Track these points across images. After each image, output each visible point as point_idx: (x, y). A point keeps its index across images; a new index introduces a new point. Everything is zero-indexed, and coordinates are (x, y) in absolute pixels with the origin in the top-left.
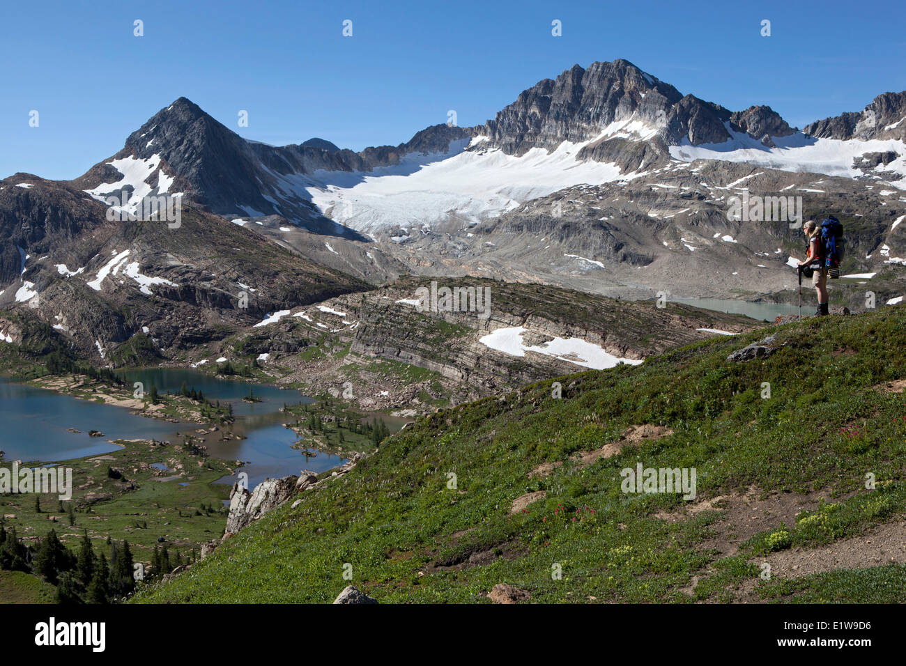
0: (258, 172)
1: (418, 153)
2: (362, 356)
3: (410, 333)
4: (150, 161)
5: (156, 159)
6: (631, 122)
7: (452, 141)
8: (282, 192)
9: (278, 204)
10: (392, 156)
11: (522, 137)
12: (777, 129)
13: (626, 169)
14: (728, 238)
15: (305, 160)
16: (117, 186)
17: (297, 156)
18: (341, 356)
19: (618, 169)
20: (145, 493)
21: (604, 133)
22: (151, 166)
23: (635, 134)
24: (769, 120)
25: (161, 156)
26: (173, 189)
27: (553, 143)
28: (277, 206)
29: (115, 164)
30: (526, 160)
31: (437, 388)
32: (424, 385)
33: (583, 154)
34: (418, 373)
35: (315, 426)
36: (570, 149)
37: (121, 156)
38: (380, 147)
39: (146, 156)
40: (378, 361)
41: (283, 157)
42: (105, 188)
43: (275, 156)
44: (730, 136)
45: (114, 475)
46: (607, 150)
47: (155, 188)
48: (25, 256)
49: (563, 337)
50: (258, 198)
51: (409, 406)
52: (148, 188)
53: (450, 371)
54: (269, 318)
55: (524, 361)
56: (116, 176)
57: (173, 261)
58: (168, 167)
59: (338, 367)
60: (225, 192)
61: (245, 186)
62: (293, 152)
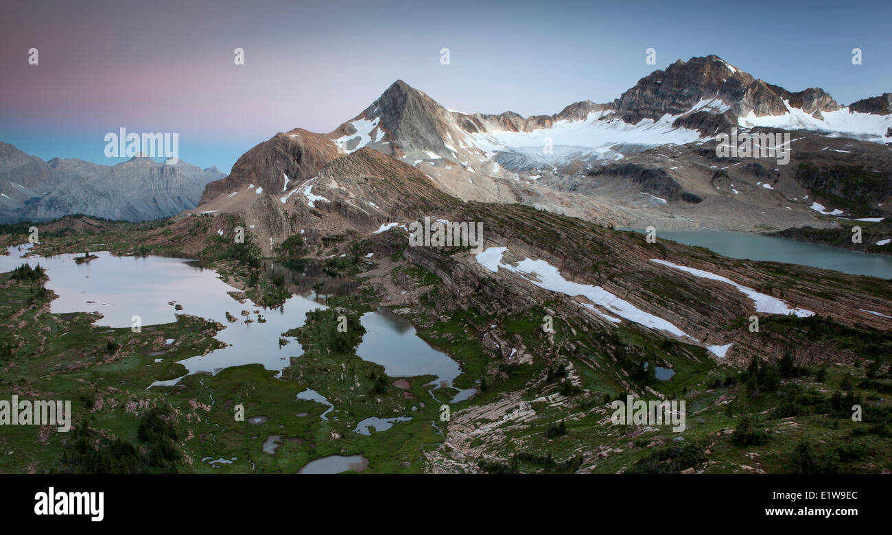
0: (450, 131)
1: (566, 121)
4: (374, 122)
5: (378, 119)
6: (714, 100)
7: (590, 113)
8: (465, 144)
9: (456, 151)
10: (547, 122)
11: (637, 110)
12: (826, 106)
13: (703, 136)
14: (767, 186)
15: (486, 123)
16: (352, 137)
17: (482, 121)
19: (699, 133)
21: (694, 108)
22: (375, 124)
23: (716, 109)
24: (821, 99)
25: (381, 119)
26: (383, 139)
27: (659, 115)
28: (455, 153)
29: (354, 123)
30: (639, 126)
32: (428, 289)
33: (677, 124)
34: (430, 279)
36: (669, 118)
37: (357, 119)
38: (539, 116)
39: (372, 118)
40: (412, 266)
41: (472, 122)
42: (345, 139)
43: (467, 120)
44: (788, 111)
46: (697, 121)
47: (374, 138)
48: (287, 180)
49: (533, 258)
50: (439, 147)
51: (411, 305)
52: (369, 139)
53: (447, 280)
54: (384, 228)
55: (493, 276)
56: (353, 131)
57: (334, 185)
58: (383, 125)
59: (392, 268)
60: (416, 142)
61: (431, 139)
62: (479, 118)
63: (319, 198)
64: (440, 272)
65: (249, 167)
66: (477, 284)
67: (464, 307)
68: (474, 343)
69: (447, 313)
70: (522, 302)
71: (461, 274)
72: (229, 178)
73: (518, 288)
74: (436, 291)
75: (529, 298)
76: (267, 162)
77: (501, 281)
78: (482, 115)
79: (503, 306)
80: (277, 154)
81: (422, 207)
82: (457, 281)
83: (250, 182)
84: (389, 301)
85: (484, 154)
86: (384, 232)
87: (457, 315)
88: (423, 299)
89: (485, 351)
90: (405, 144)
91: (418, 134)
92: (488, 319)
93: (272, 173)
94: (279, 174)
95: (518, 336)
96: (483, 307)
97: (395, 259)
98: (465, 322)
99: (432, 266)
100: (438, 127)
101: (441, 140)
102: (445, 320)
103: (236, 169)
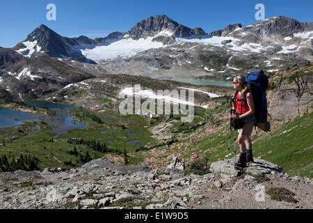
0: (65, 45)
1: (110, 39)
2: (91, 96)
3: (103, 90)
5: (36, 42)
6: (166, 31)
7: (119, 36)
8: (72, 51)
10: (103, 40)
11: (137, 35)
12: (203, 33)
13: (164, 44)
14: (189, 62)
15: (79, 42)
16: (25, 49)
18: (86, 96)
19: (162, 44)
20: (29, 135)
21: (159, 34)
22: (34, 44)
23: (167, 35)
24: (201, 31)
26: (41, 50)
27: (146, 37)
28: (71, 55)
29: (24, 43)
30: (139, 41)
31: (110, 104)
32: (107, 103)
33: (154, 40)
34: (106, 100)
35: (77, 115)
36: (150, 38)
37: (26, 41)
38: (99, 38)
39: (33, 41)
40: (95, 97)
41: (73, 41)
42: (21, 50)
43: (70, 41)
44: (191, 35)
45: (20, 131)
46: (160, 39)
47: (36, 50)
50: (65, 52)
51: (103, 109)
52: (34, 50)
53: (114, 100)
54: (68, 86)
56: (24, 46)
58: (39, 44)
60: (56, 51)
61: (61, 49)
63: (36, 76)
78: (76, 38)
88: (107, 106)
90: (52, 52)
101: (65, 50)
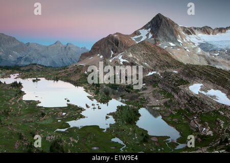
0: (180, 34)
5: (150, 29)
8: (186, 40)
9: (182, 43)
16: (139, 36)
17: (194, 30)
22: (148, 31)
26: (152, 37)
29: (140, 31)
32: (168, 100)
37: (141, 29)
39: (147, 29)
40: (161, 90)
41: (189, 30)
42: (136, 37)
43: (187, 30)
45: (42, 114)
47: (148, 37)
48: (112, 53)
49: (214, 89)
50: (175, 41)
51: (160, 106)
52: (146, 37)
53: (176, 96)
54: (150, 74)
55: (196, 96)
56: (139, 34)
57: (131, 55)
58: (152, 32)
59: (153, 90)
60: (165, 39)
61: (172, 37)
62: (193, 29)
63: (125, 60)
64: (173, 93)
65: (98, 47)
66: (189, 99)
67: (183, 108)
68: (186, 125)
69: (175, 110)
70: (209, 108)
71: (182, 94)
72: (90, 52)
73: (207, 102)
74: (171, 101)
75: (212, 106)
76: (105, 45)
77: (200, 98)
78: (194, 28)
79: (200, 109)
80: (109, 43)
81: (166, 66)
82: (180, 97)
83: (98, 53)
84: (150, 104)
85: (194, 44)
86: (150, 75)
87: (180, 111)
88: (165, 104)
89: (191, 128)
90: (160, 39)
91: (166, 35)
92: (193, 114)
93: (107, 50)
94: (109, 50)
95: (206, 123)
96: (191, 109)
97: (154, 86)
98: (183, 115)
99: (170, 90)
100: (175, 32)
101: (176, 38)
102: (174, 114)
103: (93, 48)
